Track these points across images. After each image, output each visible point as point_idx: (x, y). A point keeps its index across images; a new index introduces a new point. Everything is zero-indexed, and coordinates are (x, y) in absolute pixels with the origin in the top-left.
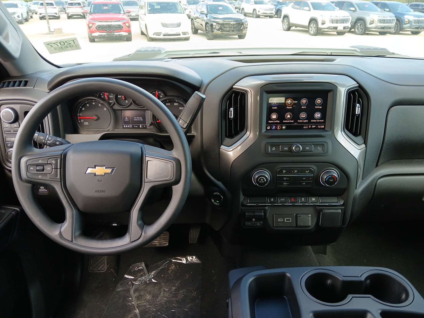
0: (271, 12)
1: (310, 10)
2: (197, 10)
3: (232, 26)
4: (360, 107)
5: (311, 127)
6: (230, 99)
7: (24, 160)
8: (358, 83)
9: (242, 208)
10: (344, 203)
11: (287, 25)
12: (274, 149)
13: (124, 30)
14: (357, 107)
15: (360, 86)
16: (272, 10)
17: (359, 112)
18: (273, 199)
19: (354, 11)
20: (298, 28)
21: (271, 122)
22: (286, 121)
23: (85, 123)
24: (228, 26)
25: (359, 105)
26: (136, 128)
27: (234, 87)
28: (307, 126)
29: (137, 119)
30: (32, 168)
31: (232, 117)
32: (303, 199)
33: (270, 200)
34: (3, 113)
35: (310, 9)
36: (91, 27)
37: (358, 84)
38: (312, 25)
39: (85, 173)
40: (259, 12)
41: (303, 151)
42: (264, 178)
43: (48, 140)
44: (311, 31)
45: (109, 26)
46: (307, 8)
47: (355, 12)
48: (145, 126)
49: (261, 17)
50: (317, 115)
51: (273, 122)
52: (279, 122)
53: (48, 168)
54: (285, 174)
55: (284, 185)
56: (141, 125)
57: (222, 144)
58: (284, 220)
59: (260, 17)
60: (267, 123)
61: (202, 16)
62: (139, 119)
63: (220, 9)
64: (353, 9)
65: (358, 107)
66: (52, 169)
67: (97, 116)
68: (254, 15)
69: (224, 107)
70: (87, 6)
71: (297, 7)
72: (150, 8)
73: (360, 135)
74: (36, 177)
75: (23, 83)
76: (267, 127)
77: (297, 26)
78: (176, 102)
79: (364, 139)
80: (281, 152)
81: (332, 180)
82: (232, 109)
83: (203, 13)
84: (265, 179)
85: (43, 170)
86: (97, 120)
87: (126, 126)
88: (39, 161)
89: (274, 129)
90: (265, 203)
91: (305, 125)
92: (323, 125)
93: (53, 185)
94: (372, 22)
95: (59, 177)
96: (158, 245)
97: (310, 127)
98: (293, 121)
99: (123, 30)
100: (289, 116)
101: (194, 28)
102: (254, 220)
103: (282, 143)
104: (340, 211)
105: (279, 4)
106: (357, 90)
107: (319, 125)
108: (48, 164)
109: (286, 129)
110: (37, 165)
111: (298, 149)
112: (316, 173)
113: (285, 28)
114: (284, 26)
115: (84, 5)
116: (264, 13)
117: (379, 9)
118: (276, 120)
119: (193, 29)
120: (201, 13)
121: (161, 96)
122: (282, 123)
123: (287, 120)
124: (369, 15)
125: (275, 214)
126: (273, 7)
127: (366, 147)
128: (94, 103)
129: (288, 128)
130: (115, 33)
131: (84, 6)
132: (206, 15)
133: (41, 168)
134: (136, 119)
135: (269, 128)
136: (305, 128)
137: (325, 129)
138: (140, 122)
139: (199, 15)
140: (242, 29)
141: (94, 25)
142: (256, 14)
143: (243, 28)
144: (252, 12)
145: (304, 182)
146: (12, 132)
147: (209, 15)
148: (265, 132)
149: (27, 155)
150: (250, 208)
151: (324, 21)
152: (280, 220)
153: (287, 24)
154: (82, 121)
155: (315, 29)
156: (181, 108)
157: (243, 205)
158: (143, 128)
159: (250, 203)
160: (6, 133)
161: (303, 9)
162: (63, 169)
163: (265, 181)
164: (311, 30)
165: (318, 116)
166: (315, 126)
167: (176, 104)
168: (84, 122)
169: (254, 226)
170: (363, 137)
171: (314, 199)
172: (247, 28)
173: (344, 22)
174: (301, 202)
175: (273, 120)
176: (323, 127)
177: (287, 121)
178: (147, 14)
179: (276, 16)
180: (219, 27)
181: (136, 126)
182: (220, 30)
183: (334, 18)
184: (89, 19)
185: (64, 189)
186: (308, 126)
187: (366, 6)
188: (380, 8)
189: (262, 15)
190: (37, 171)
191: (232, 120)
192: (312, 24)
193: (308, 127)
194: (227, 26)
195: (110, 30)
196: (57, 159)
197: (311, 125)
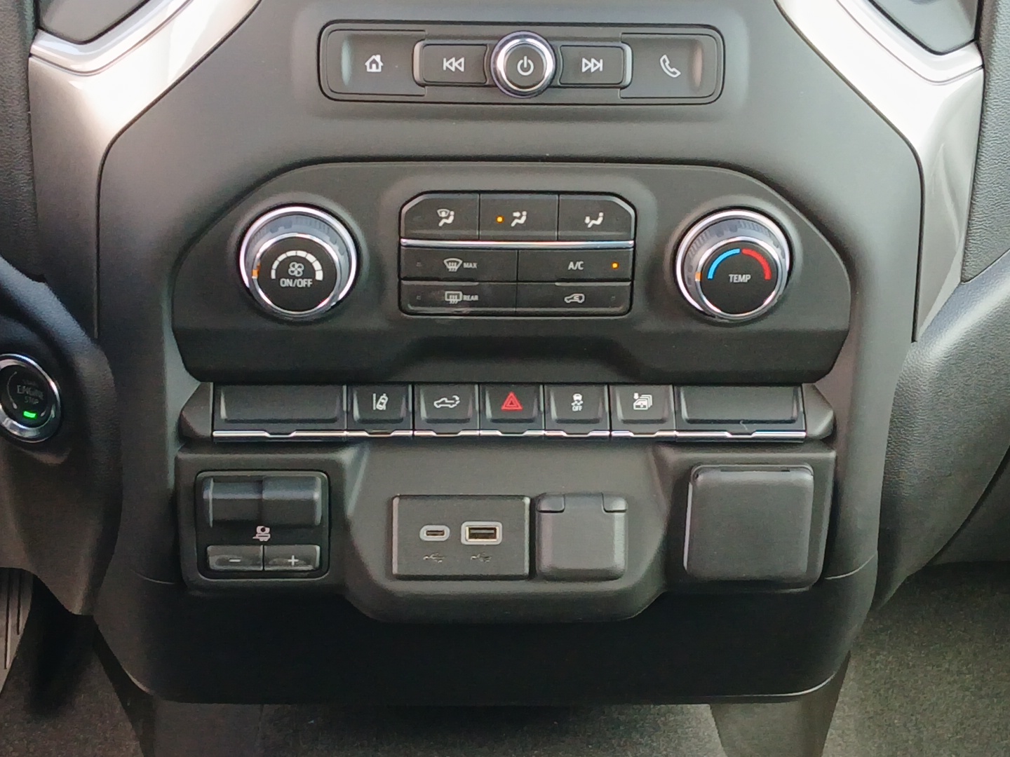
9: (182, 456)
10: (834, 424)
12: (375, 64)
18: (384, 399)
32: (577, 397)
33: (366, 405)
41: (565, 86)
42: (311, 258)
54: (452, 232)
55: (448, 305)
58: (456, 533)
79: (971, 20)
80: (423, 86)
81: (745, 278)
84: (317, 266)
90: (330, 422)
102: (263, 534)
103: (429, 29)
104: (808, 477)
111: (525, 68)
112: (649, 229)
125: (401, 497)
127: (983, 66)
145: (577, 290)
150: (237, 456)
152: (430, 533)
157: (187, 438)
159: (232, 423)
163: (319, 276)
169: (264, 574)
171: (643, 401)
174: (559, 421)
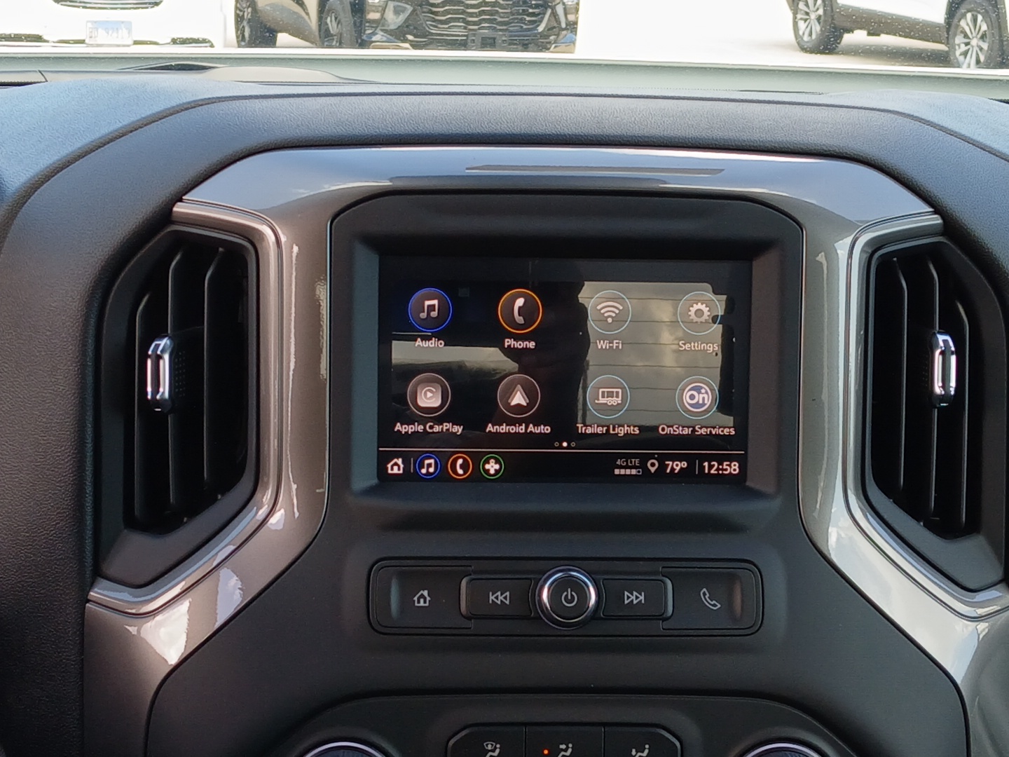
3: (483, 12)
4: (959, 353)
5: (663, 467)
6: (153, 282)
8: (937, 209)
11: (819, 19)
12: (423, 599)
14: (937, 352)
15: (952, 228)
17: (953, 383)
20: (886, 40)
21: (410, 429)
22: (504, 429)
24: (456, 12)
25: (948, 338)
27: (179, 208)
28: (637, 462)
31: (165, 390)
37: (936, 212)
38: (965, 24)
41: (608, 618)
44: (961, 58)
50: (692, 397)
51: (420, 429)
52: (458, 429)
57: (98, 573)
60: (387, 437)
65: (942, 353)
69: (114, 334)
73: (972, 527)
76: (383, 459)
77: (876, 23)
79: (998, 559)
80: (469, 618)
82: (164, 342)
89: (429, 478)
91: (621, 456)
92: (730, 458)
97: (653, 470)
98: (547, 430)
100: (519, 399)
101: (249, 21)
103: (476, 565)
106: (932, 252)
107: (710, 458)
109: (503, 477)
111: (569, 599)
113: (806, 38)
114: (802, 25)
118: (439, 421)
119: (245, 23)
122: (477, 442)
123: (511, 422)
129: (517, 470)
135: (396, 467)
136: (623, 472)
137: (748, 483)
140: (544, 35)
143: (550, 29)
148: (370, 491)
153: (821, 12)
155: (985, 46)
164: (963, 48)
165: (699, 398)
166: (684, 465)
170: (993, 543)
172: (572, 27)
175: (423, 421)
176: (734, 468)
177: (513, 429)
180: (401, 18)
182: (410, 37)
186: (644, 459)
191: (163, 416)
192: (969, 15)
193: (643, 466)
194: (447, 12)
197: (662, 459)
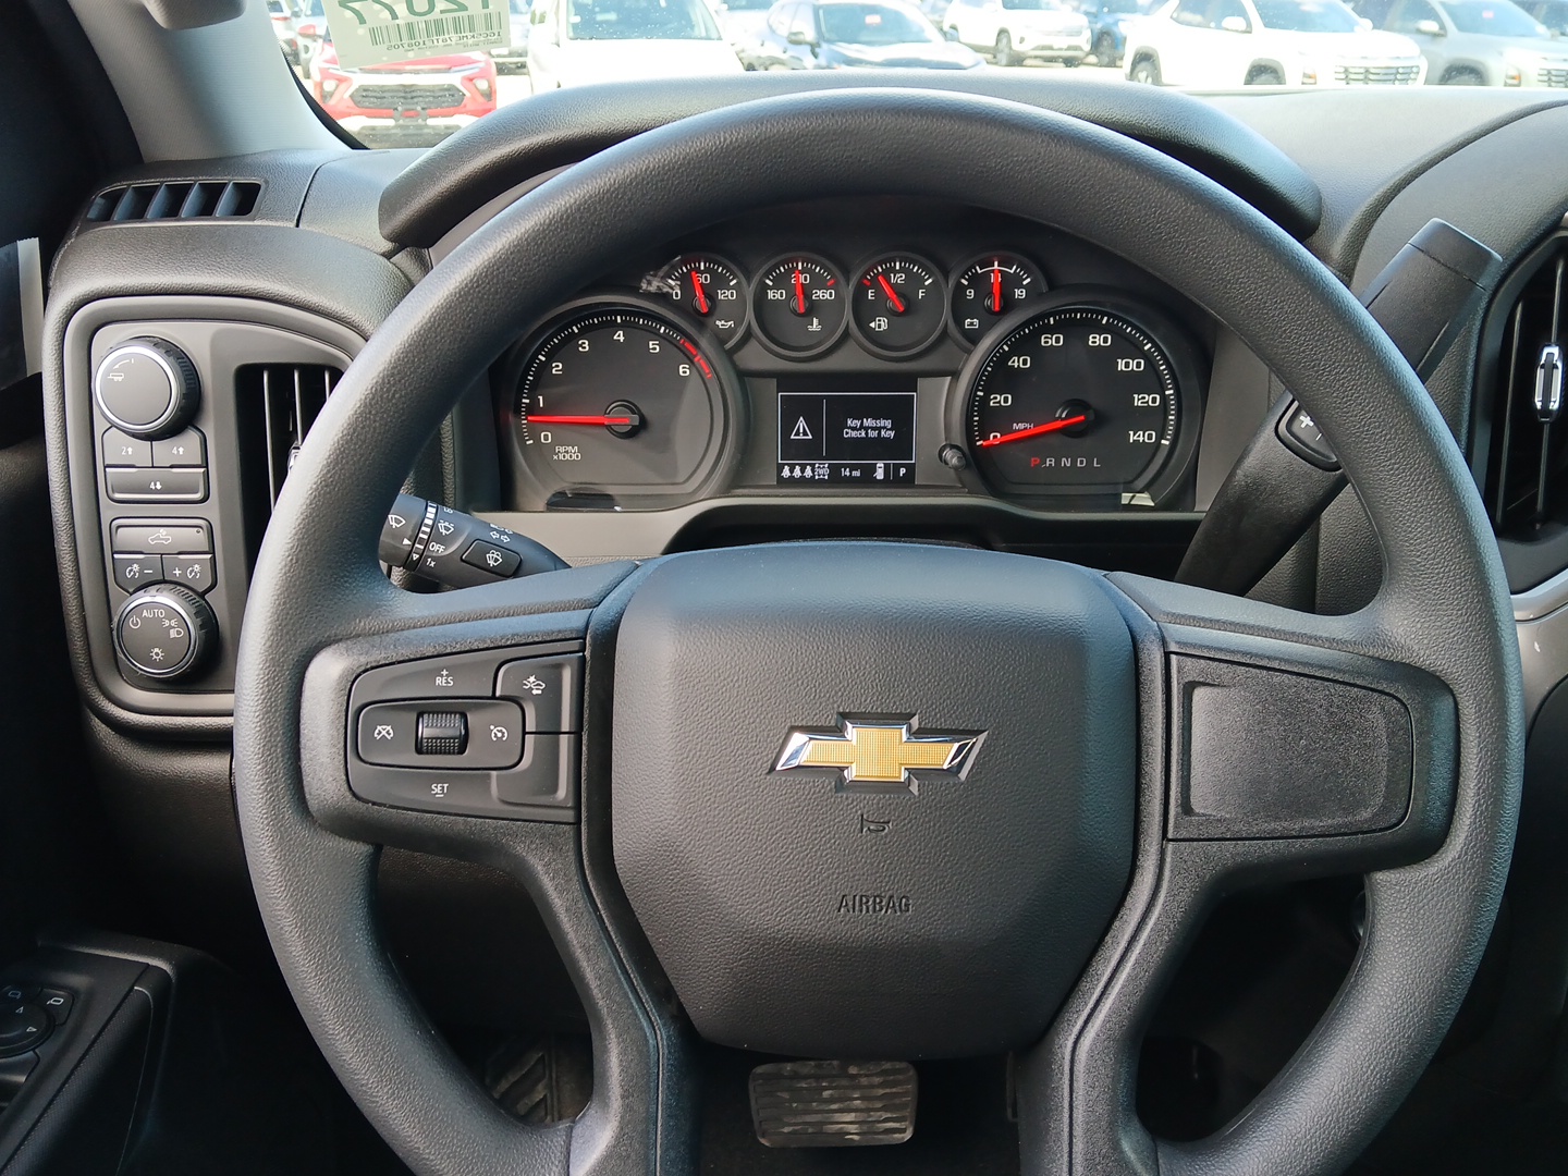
0: (1074, 41)
1: (1248, 31)
2: (770, 27)
6: (1530, 290)
7: (327, 672)
13: (470, 107)
16: (1078, 33)
19: (1435, 35)
23: (562, 449)
26: (851, 482)
29: (862, 427)
30: (384, 731)
31: (1554, 405)
34: (109, 370)
35: (1249, 24)
36: (331, 94)
39: (772, 769)
40: (1022, 40)
43: (435, 535)
45: (408, 93)
46: (1239, 23)
47: (1440, 39)
48: (903, 471)
49: (1028, 62)
53: (497, 732)
56: (880, 464)
59: (1025, 63)
61: (794, 51)
62: (873, 429)
63: (871, 24)
64: (1429, 26)
66: (524, 733)
67: (634, 409)
68: (999, 56)
69: (1493, 342)
70: (309, 12)
71: (1188, 16)
72: (577, 19)
74: (408, 794)
75: (226, 200)
78: (1101, 330)
82: (1555, 351)
83: (801, 37)
85: (463, 743)
86: (632, 433)
87: (797, 472)
88: (439, 681)
93: (520, 849)
94: (1515, 82)
95: (563, 791)
96: (856, 1137)
99: (465, 106)
105: (1106, 10)
108: (493, 697)
110: (424, 708)
115: (297, 9)
116: (1044, 48)
117: (1541, 29)
120: (793, 38)
121: (1020, 293)
124: (1501, 54)
126: (1084, 20)
128: (620, 336)
130: (431, 122)
131: (296, 14)
132: (814, 49)
133: (448, 727)
134: (854, 429)
138: (877, 448)
139: (781, 50)
141: (343, 86)
142: (1011, 48)
144: (993, 43)
146: (156, 492)
147: (825, 46)
149: (348, 638)
151: (1310, 77)
154: (546, 437)
156: (1127, 365)
158: (893, 481)
160: (118, 496)
161: (1219, 27)
162: (589, 740)
167: (1096, 340)
168: (557, 441)
173: (1396, 79)
178: (564, 41)
179: (1092, 59)
181: (853, 468)
183: (1356, 64)
184: (327, 62)
185: (594, 879)
187: (1488, 15)
188: (1547, 22)
189: (1036, 57)
190: (419, 751)
191: (1550, 422)
195: (413, 107)
196: (559, 667)
